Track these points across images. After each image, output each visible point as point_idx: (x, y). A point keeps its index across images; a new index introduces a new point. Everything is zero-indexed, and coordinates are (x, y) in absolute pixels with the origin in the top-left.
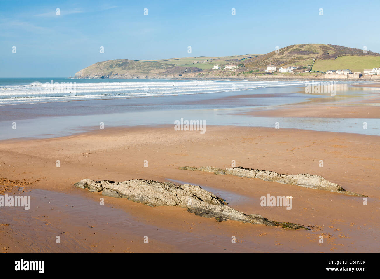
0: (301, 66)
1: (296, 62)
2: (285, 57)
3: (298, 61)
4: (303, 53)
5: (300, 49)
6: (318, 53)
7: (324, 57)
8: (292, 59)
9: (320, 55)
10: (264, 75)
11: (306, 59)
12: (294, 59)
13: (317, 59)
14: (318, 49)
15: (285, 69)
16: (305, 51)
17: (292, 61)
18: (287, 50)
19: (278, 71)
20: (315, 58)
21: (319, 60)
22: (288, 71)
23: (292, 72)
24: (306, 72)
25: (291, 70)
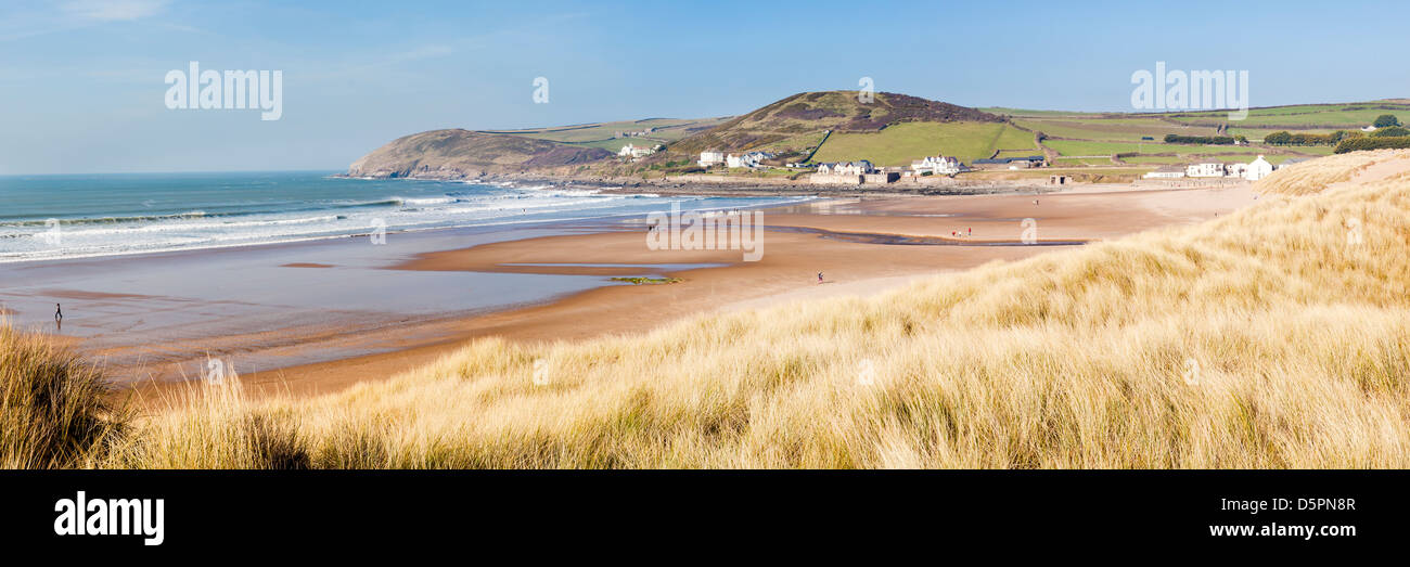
0: (789, 151)
1: (783, 138)
2: (763, 126)
3: (788, 137)
4: (809, 115)
5: (808, 103)
6: (845, 115)
7: (854, 124)
8: (776, 131)
9: (847, 120)
10: (686, 174)
11: (809, 130)
12: (782, 131)
13: (837, 131)
14: (849, 106)
15: (737, 159)
16: (816, 110)
17: (775, 136)
18: (776, 108)
19: (723, 164)
20: (831, 129)
21: (840, 133)
22: (746, 163)
23: (757, 165)
24: (788, 165)
25: (754, 162)
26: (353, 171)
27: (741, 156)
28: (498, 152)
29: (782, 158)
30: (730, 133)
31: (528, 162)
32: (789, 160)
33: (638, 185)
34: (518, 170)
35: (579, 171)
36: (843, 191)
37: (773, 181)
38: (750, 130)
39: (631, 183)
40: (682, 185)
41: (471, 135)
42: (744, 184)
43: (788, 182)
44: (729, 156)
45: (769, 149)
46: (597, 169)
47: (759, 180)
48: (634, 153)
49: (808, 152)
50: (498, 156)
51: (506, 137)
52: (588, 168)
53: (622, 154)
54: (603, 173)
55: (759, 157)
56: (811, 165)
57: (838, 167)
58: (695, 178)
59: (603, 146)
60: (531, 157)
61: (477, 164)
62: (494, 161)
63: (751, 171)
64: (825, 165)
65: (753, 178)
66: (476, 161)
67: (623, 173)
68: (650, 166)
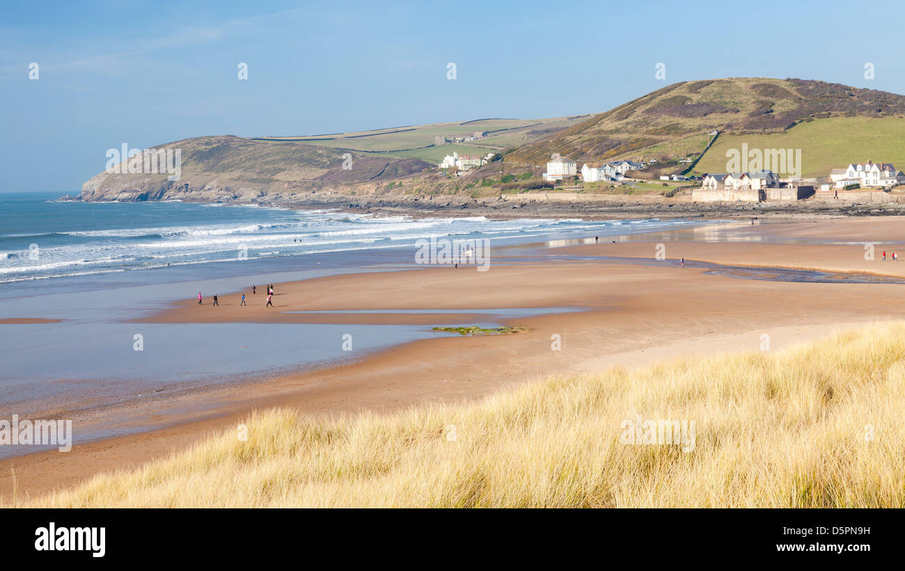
0: (664, 159)
1: (655, 142)
2: (629, 127)
3: (662, 141)
4: (690, 111)
5: (688, 96)
6: (738, 111)
7: (751, 122)
8: (648, 132)
9: (741, 116)
10: (527, 191)
11: (691, 131)
12: (655, 133)
13: (728, 131)
14: (744, 98)
15: (595, 170)
16: (699, 105)
17: (644, 140)
18: (646, 102)
19: (577, 178)
20: (720, 129)
21: (733, 134)
22: (607, 176)
23: (621, 179)
24: (662, 178)
25: (617, 174)
26: (87, 193)
27: (600, 167)
28: (281, 165)
29: (654, 169)
30: (586, 137)
31: (322, 178)
32: (664, 170)
33: (465, 206)
34: (307, 189)
35: (388, 189)
36: (737, 211)
37: (642, 199)
38: (612, 132)
39: (455, 203)
40: (523, 205)
41: (246, 143)
42: (604, 204)
43: (662, 199)
44: (585, 167)
45: (638, 156)
46: (411, 187)
47: (625, 198)
48: (460, 164)
49: (689, 160)
50: (280, 170)
51: (293, 145)
52: (400, 185)
53: (444, 165)
54: (420, 191)
55: (624, 168)
56: (693, 177)
57: (729, 180)
58: (540, 196)
59: (418, 155)
60: (325, 171)
61: (253, 180)
62: (276, 177)
63: (613, 186)
64: (710, 177)
65: (615, 196)
66: (254, 177)
67: (446, 190)
68: (481, 181)
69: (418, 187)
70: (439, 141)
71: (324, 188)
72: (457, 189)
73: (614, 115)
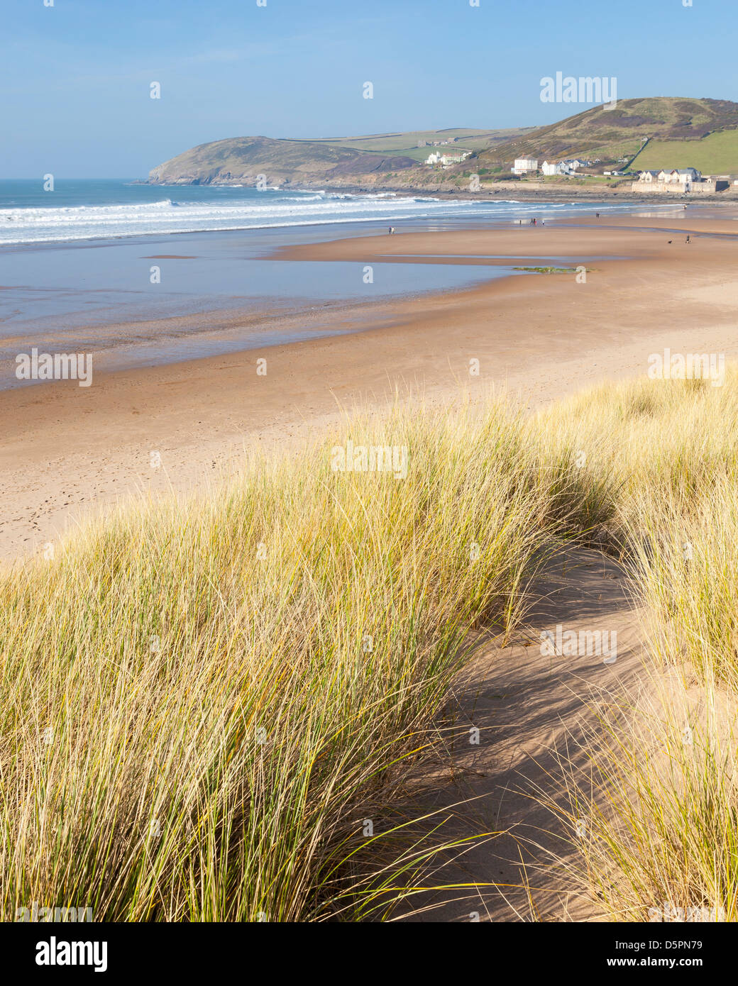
0: (605, 159)
1: (599, 145)
2: (578, 133)
3: (604, 145)
4: (626, 122)
5: (624, 110)
6: (664, 123)
7: (674, 132)
8: (592, 138)
9: (666, 127)
10: (499, 181)
11: (627, 137)
12: (598, 138)
13: (656, 138)
14: (668, 112)
15: (553, 166)
16: (633, 117)
17: (590, 143)
18: (591, 115)
19: (538, 172)
20: (650, 136)
21: (660, 141)
22: (562, 171)
23: (573, 173)
24: (605, 173)
25: (570, 169)
26: (152, 178)
27: (557, 164)
28: (302, 159)
29: (599, 166)
30: (544, 141)
31: (333, 170)
32: (606, 168)
33: (451, 192)
34: (322, 178)
35: (387, 179)
36: (670, 199)
37: (592, 189)
38: (564, 137)
39: (443, 190)
40: (497, 192)
41: (273, 142)
42: (562, 192)
43: (607, 189)
44: (545, 163)
45: (585, 156)
46: (404, 178)
47: (578, 188)
48: (444, 160)
49: (626, 160)
50: (301, 164)
51: (311, 144)
52: (396, 176)
53: (429, 162)
54: (413, 180)
55: (575, 165)
56: (629, 174)
57: (662, 175)
58: (511, 185)
59: (407, 154)
60: (336, 165)
61: (280, 171)
62: (297, 169)
63: (567, 179)
64: (646, 173)
65: (570, 186)
66: (281, 168)
67: (435, 180)
68: (462, 173)
69: (412, 177)
70: (421, 144)
71: (335, 178)
72: (444, 179)
73: (565, 124)
